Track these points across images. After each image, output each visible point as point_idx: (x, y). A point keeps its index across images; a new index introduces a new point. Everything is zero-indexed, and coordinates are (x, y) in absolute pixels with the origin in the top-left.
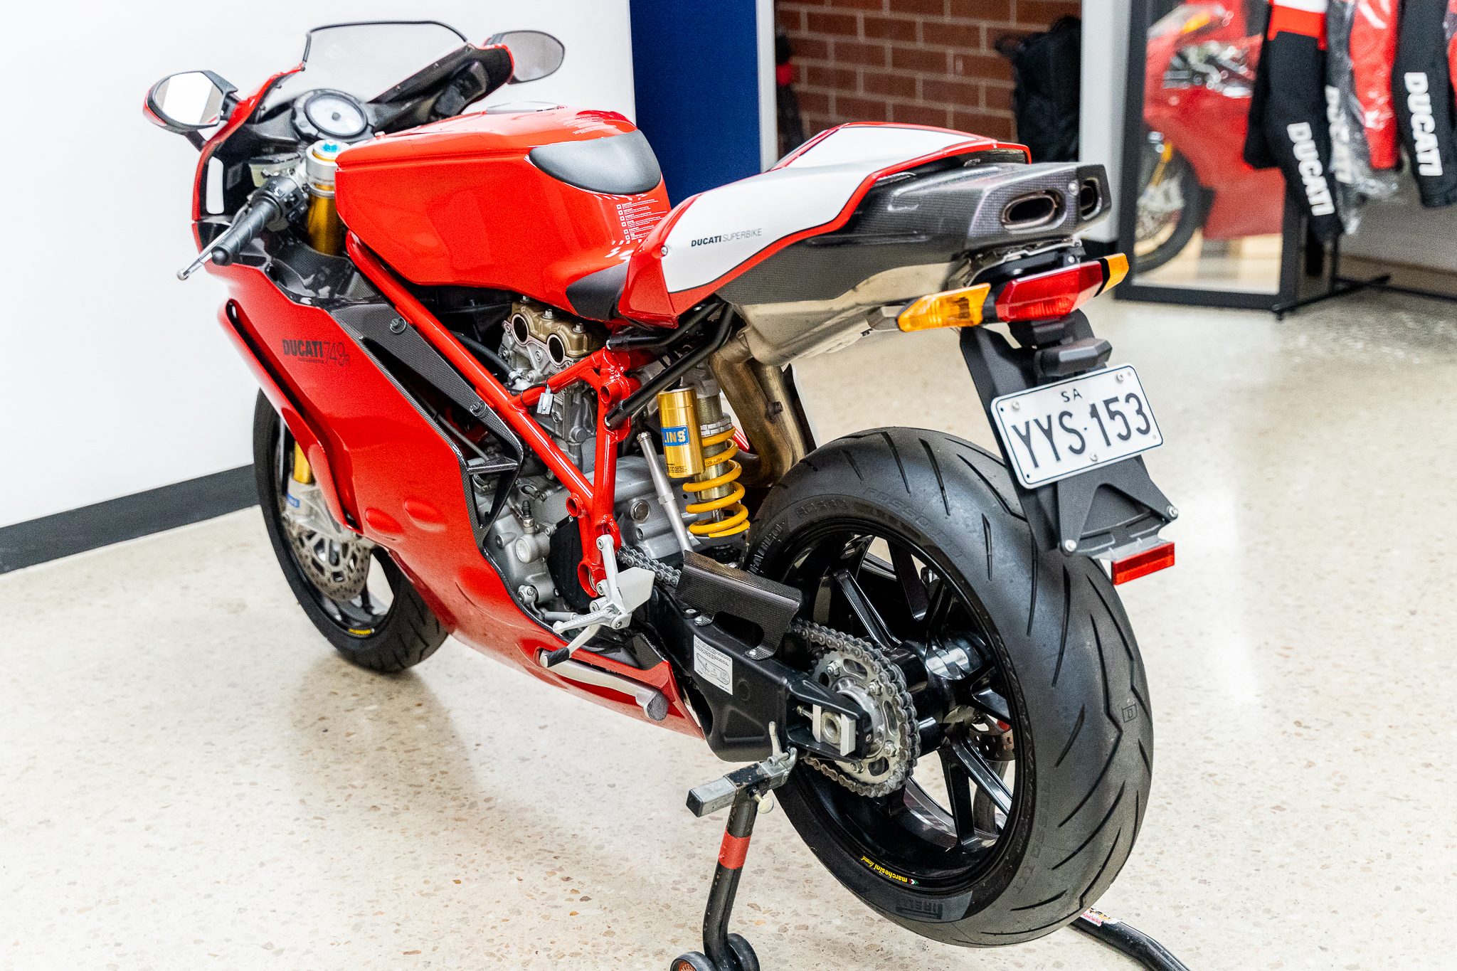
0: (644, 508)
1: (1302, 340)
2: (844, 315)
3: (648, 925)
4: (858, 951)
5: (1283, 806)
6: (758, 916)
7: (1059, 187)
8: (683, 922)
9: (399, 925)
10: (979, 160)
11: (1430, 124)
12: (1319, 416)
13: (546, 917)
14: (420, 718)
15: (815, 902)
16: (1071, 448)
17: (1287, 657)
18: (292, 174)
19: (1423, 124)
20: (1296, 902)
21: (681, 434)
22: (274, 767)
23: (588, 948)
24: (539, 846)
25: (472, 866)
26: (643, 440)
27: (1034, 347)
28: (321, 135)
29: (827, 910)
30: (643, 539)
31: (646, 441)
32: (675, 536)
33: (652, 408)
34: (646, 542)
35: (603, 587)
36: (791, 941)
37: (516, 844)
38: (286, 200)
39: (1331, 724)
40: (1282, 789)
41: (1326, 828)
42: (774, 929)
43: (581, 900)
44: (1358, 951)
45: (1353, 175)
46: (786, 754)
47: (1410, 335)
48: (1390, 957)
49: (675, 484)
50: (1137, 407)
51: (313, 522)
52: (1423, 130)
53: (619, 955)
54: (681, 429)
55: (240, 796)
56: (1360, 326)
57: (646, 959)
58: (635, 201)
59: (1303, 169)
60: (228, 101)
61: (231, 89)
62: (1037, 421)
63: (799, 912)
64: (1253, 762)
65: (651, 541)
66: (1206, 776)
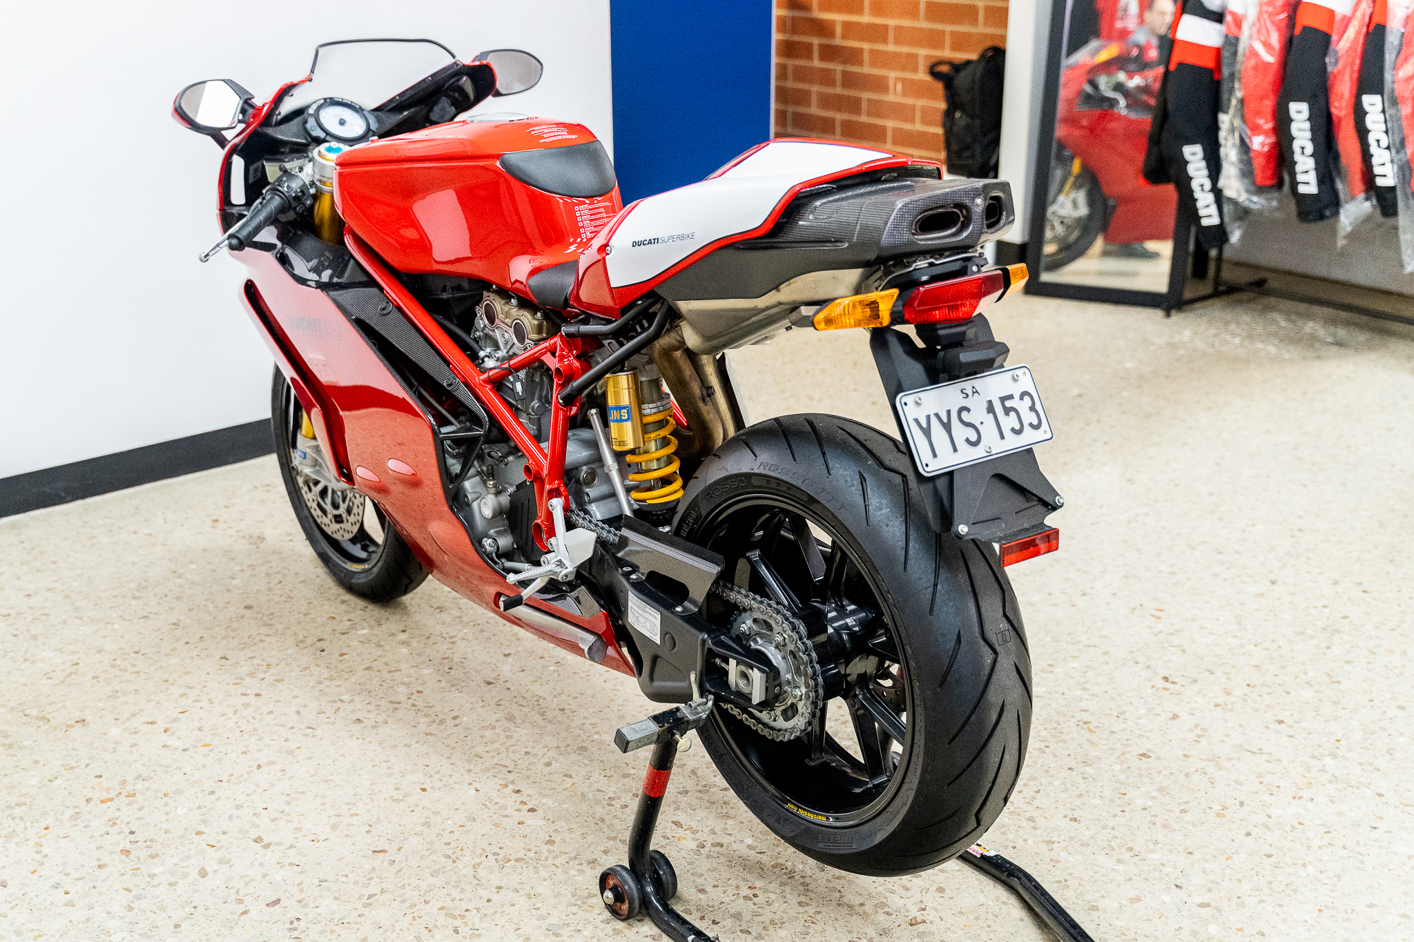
0: (592, 475)
1: (1187, 334)
2: (766, 313)
3: (584, 836)
4: (765, 869)
5: (1149, 754)
6: (680, 832)
7: (967, 202)
8: (615, 835)
9: (370, 826)
10: (896, 175)
11: (1310, 149)
12: (1198, 402)
13: (497, 825)
14: (403, 643)
15: (730, 822)
16: (968, 440)
17: (1159, 618)
18: (300, 172)
19: (1303, 148)
20: (1156, 843)
21: (624, 412)
22: (276, 680)
23: (531, 854)
24: (496, 760)
25: (437, 776)
26: (592, 415)
27: (939, 347)
28: (328, 138)
29: (740, 830)
30: (590, 502)
31: (595, 416)
32: (618, 500)
33: (601, 388)
34: (593, 504)
35: (553, 543)
36: (708, 857)
37: (476, 758)
38: (294, 195)
39: (1195, 681)
40: (1148, 738)
41: (1187, 775)
42: (693, 845)
43: (529, 811)
44: (1210, 891)
45: (1238, 191)
46: (705, 700)
47: (1282, 333)
48: (1239, 898)
49: (619, 456)
50: (1030, 404)
51: (318, 472)
52: (1303, 153)
53: (557, 862)
54: (624, 408)
55: (246, 705)
56: (1238, 323)
57: (580, 867)
58: (592, 203)
59: (1195, 185)
60: (246, 106)
61: (249, 97)
62: (937, 415)
63: (716, 830)
64: (1124, 712)
65: (597, 503)
66: (1081, 724)
